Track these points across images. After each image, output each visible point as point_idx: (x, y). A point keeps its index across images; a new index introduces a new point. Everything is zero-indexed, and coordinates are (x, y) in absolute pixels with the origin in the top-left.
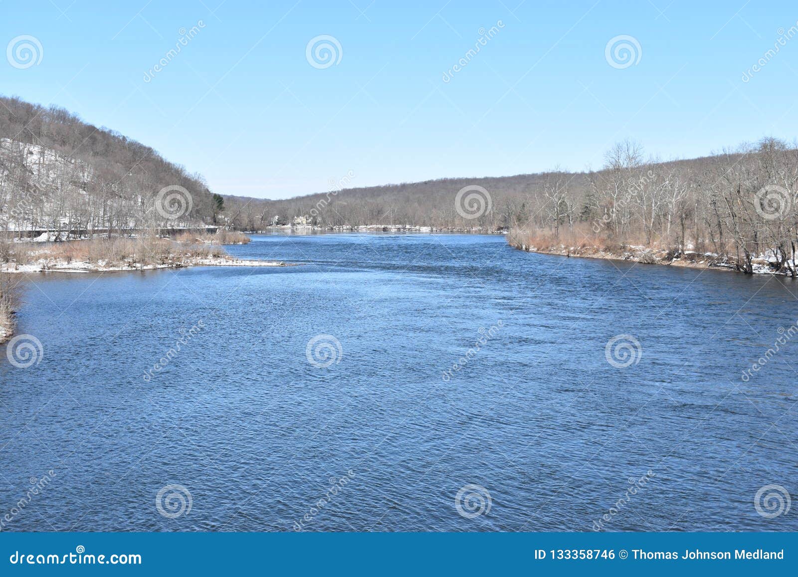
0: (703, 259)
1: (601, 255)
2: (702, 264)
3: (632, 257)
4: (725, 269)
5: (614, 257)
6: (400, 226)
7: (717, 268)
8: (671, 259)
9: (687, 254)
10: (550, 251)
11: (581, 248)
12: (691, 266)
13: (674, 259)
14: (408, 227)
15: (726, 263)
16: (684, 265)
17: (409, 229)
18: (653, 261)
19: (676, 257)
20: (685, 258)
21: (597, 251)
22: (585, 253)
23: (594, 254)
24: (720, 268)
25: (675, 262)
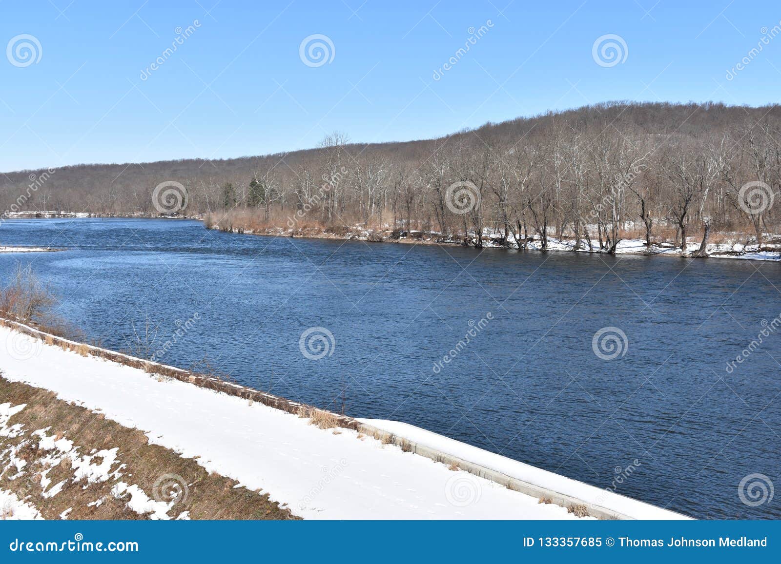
0: (430, 237)
1: (323, 235)
2: (428, 241)
3: (357, 237)
4: (454, 245)
5: (338, 237)
6: (54, 212)
7: (443, 244)
8: (398, 238)
9: (412, 233)
10: (268, 233)
11: (302, 230)
12: (418, 243)
13: (401, 238)
14: (62, 213)
15: (452, 239)
16: (412, 242)
17: (64, 215)
18: (381, 239)
19: (402, 236)
20: (412, 236)
21: (319, 232)
22: (307, 234)
23: (317, 234)
24: (447, 244)
25: (402, 240)
